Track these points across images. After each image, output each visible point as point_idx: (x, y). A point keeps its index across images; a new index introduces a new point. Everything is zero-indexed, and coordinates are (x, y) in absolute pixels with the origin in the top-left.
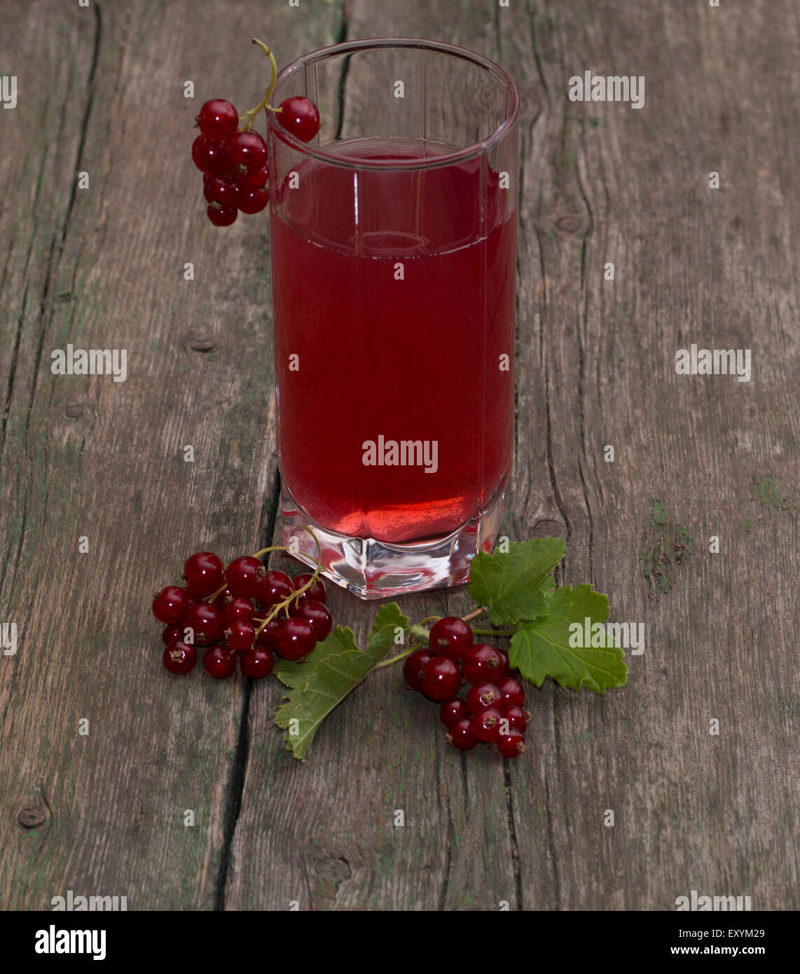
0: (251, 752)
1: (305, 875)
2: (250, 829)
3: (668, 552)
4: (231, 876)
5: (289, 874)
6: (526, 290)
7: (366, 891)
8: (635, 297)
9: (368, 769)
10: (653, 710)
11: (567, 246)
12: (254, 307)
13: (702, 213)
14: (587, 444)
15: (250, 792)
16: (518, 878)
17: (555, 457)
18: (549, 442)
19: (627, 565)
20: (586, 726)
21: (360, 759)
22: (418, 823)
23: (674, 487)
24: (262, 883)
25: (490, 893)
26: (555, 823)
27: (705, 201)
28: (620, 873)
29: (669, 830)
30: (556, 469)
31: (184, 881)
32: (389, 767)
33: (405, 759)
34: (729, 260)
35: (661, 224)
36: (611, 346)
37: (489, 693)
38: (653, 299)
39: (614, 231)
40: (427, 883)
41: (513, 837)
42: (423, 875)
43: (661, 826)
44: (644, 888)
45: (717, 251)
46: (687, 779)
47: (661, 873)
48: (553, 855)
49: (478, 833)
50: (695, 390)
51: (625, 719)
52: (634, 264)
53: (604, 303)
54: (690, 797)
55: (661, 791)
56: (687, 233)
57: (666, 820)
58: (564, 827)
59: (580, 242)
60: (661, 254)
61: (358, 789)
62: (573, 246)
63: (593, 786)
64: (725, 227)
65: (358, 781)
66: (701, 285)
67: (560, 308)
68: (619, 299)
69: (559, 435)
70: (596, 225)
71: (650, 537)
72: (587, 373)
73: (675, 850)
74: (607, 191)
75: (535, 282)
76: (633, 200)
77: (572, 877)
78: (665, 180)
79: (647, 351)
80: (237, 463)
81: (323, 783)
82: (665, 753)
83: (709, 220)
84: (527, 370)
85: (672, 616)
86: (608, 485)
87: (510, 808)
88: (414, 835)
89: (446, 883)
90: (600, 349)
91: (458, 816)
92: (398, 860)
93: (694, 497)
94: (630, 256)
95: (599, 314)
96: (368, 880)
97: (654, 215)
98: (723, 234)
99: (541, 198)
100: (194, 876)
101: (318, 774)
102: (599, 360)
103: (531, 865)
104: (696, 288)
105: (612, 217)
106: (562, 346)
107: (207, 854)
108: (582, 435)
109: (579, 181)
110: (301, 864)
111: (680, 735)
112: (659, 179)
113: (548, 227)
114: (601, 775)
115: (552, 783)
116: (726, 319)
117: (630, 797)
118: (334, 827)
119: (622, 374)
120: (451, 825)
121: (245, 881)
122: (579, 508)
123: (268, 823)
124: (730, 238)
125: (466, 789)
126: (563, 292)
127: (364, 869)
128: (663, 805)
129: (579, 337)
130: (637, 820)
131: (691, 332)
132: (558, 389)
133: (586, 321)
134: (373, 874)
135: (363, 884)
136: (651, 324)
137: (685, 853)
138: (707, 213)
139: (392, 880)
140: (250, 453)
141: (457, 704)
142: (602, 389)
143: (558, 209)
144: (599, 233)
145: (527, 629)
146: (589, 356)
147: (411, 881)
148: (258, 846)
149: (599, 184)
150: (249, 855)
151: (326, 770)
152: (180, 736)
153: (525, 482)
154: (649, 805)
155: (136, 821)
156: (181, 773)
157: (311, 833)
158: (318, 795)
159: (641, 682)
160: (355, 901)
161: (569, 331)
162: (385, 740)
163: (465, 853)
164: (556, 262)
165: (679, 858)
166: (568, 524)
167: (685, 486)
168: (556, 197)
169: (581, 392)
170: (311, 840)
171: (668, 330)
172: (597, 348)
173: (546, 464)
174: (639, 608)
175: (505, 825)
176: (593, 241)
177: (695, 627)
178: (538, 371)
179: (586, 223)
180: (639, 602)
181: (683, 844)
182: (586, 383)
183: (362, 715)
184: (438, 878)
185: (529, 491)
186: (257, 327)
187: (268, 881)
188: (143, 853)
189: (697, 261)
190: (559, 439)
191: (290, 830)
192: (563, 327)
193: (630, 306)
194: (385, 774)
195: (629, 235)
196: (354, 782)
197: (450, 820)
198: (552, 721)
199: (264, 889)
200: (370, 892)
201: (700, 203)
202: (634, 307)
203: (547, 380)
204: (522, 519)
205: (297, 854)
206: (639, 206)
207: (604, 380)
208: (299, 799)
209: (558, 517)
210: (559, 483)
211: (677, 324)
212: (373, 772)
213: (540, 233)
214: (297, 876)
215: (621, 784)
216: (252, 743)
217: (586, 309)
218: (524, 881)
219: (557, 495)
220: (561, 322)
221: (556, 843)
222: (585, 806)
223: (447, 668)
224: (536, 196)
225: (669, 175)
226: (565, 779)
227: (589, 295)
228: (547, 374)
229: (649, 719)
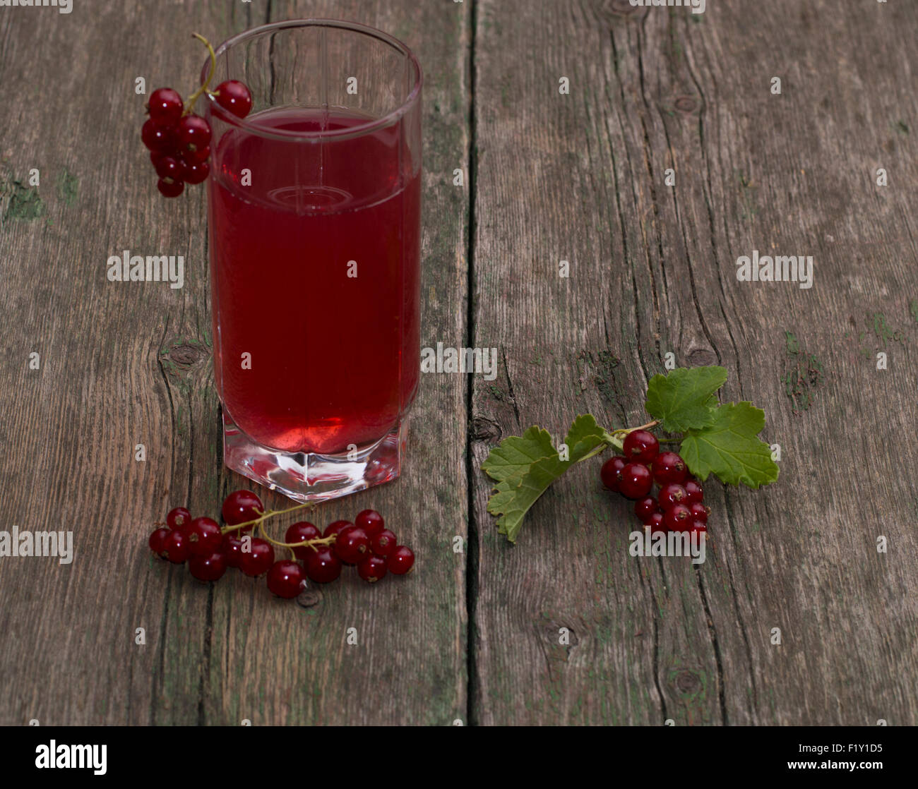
0: (481, 542)
1: (540, 643)
2: (489, 605)
3: (804, 376)
4: (479, 643)
5: (527, 642)
6: (657, 159)
7: (592, 655)
8: (748, 165)
9: (579, 555)
10: (808, 506)
11: (686, 123)
12: (432, 174)
13: (795, 95)
14: (725, 287)
15: (485, 575)
16: (715, 643)
17: (699, 297)
18: (693, 286)
19: (771, 387)
20: (755, 519)
21: (572, 547)
22: (627, 600)
23: (802, 323)
24: (506, 649)
25: (694, 656)
26: (740, 598)
27: (797, 85)
28: (798, 639)
29: (835, 604)
30: (702, 308)
31: (442, 650)
32: (597, 554)
33: (609, 547)
34: (824, 134)
35: (762, 104)
36: (734, 207)
37: (678, 492)
38: (764, 166)
39: (723, 110)
40: (641, 648)
41: (707, 610)
42: (637, 641)
43: (827, 600)
44: (820, 649)
45: (812, 127)
46: (844, 561)
47: (833, 638)
48: (742, 624)
49: (678, 608)
50: (809, 242)
51: (786, 513)
52: (744, 138)
53: (723, 170)
54: (848, 576)
55: (824, 571)
56: (785, 112)
57: (831, 595)
58: (747, 601)
59: (697, 119)
60: (766, 129)
61: (574, 572)
62: (691, 122)
63: (767, 568)
64: (816, 107)
65: (573, 565)
66: (802, 155)
67: (686, 174)
68: (735, 167)
69: (700, 280)
70: (708, 105)
71: (787, 364)
72: (717, 228)
73: (841, 619)
74: (713, 77)
75: (663, 152)
76: (736, 84)
77: (759, 642)
78: (761, 68)
79: (764, 210)
80: (436, 305)
81: (544, 567)
82: (823, 541)
83: (802, 101)
84: (667, 226)
85: (814, 429)
86: (747, 321)
87: (701, 586)
88: (625, 609)
89: (656, 648)
90: (725, 208)
91: (659, 593)
92: (614, 630)
93: (820, 330)
94: (740, 131)
95: (719, 179)
96: (593, 645)
97: (755, 96)
98: (816, 113)
99: (659, 83)
100: (449, 645)
101: (539, 560)
102: (725, 217)
103: (725, 633)
104: (799, 157)
105: (720, 98)
106: (693, 206)
107: (458, 627)
108: (720, 279)
109: (689, 69)
110: (536, 633)
111: (833, 525)
112: (756, 66)
113: (669, 107)
114: (772, 560)
115: (733, 566)
116: (828, 183)
117: (798, 576)
118: (558, 603)
119: (746, 229)
120: (654, 600)
121: (492, 648)
122: (725, 340)
123: (504, 600)
124: (822, 116)
125: (663, 572)
126: (688, 160)
127: (588, 637)
128: (827, 583)
129: (706, 199)
130: (807, 596)
131: (800, 194)
132: (694, 241)
133: (710, 185)
134: (596, 641)
135: (588, 650)
136: (764, 187)
137: (851, 621)
138: (800, 95)
139: (612, 646)
140: (446, 296)
141: (649, 502)
142: (731, 242)
143: (675, 92)
144: (712, 113)
145: (695, 436)
146: (716, 214)
147: (628, 646)
148: (498, 619)
149: (706, 70)
150: (491, 626)
151: (545, 556)
152: (421, 530)
153: (677, 318)
154: (815, 583)
155: (395, 600)
156: (426, 561)
157: (540, 608)
158: (542, 577)
159: (796, 483)
160: (584, 663)
161: (697, 193)
162: (590, 532)
163: (669, 623)
164: (679, 135)
165: (846, 626)
166: (718, 354)
167: (811, 321)
168: (672, 81)
169: (713, 244)
170: (541, 614)
171: (780, 192)
172: (722, 208)
173: (693, 304)
174: (786, 422)
175: (699, 600)
176: (707, 119)
177: (835, 437)
178: (676, 226)
179: (699, 103)
180: (785, 417)
181: (848, 615)
182: (717, 236)
183: (568, 511)
184: (649, 644)
185: (682, 326)
186: (437, 191)
187: (510, 647)
188: (405, 627)
189: (796, 135)
190: (701, 283)
191: (522, 605)
192: (692, 190)
193: (745, 173)
194: (594, 560)
195: (737, 113)
196: (570, 566)
197: (653, 596)
198: (726, 515)
199: (508, 654)
200: (595, 656)
201: (793, 86)
202: (749, 174)
203: (684, 234)
204: (679, 349)
205: (531, 625)
206: (742, 89)
207: (732, 234)
208: (526, 580)
209: (709, 347)
210: (706, 320)
211: (786, 187)
212: (585, 558)
213: (662, 112)
214: (533, 643)
215: (789, 566)
216: (481, 535)
217: (709, 175)
218: (720, 646)
219: (705, 328)
220: (689, 186)
221: (743, 614)
222: (763, 584)
223: (640, 471)
224: (655, 81)
225: (764, 63)
226: (743, 563)
227: (710, 163)
228: (683, 229)
229: (806, 513)
